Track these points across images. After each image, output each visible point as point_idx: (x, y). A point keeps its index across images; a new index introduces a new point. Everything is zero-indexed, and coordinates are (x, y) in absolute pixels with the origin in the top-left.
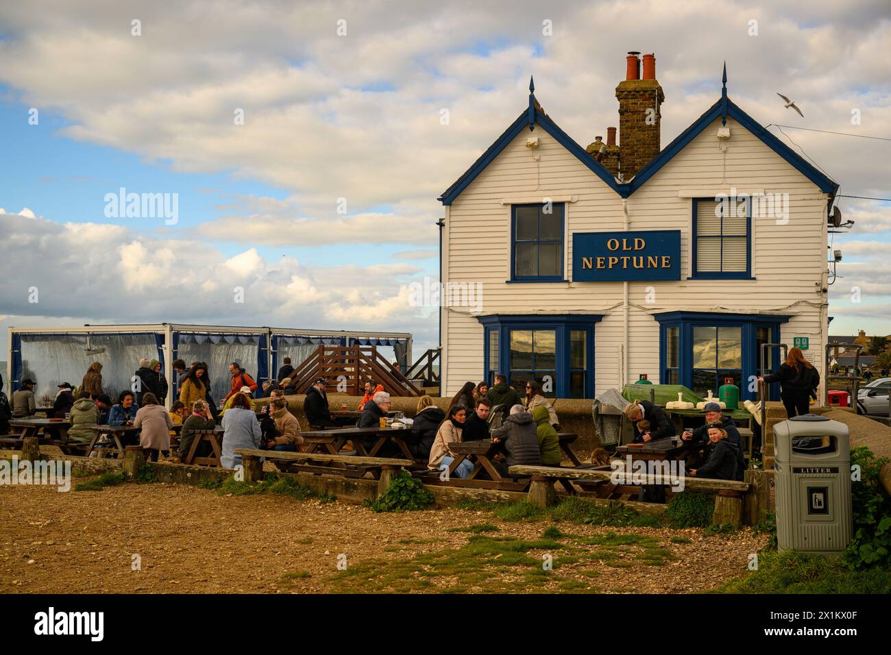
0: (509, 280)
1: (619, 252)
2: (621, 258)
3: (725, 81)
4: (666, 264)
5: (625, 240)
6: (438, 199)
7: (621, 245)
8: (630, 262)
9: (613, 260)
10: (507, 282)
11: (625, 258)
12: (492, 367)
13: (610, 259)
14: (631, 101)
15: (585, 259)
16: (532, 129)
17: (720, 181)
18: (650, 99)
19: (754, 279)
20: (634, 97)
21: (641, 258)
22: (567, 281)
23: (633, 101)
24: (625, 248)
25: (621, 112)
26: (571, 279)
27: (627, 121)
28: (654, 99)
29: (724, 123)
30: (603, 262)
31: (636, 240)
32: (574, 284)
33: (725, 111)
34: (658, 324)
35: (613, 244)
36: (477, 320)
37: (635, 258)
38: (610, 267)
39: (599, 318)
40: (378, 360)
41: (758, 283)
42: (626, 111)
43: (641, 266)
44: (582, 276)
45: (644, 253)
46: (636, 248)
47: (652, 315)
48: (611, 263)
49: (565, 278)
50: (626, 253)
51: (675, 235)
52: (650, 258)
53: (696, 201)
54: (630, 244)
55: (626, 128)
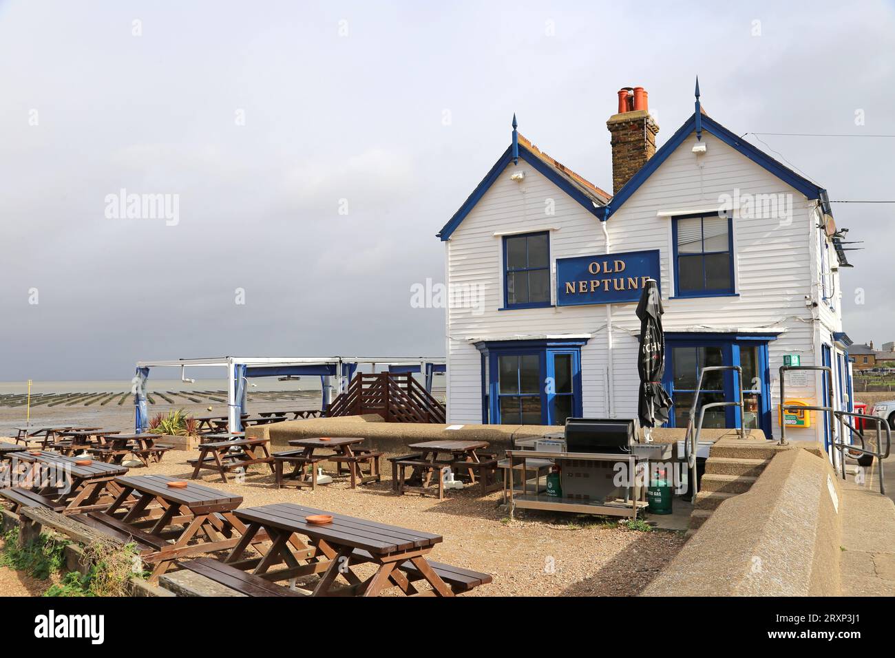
0: (502, 307)
1: (602, 275)
2: (602, 281)
3: (697, 95)
5: (605, 263)
6: (437, 236)
7: (602, 266)
8: (611, 285)
9: (595, 283)
10: (499, 310)
11: (606, 281)
12: (487, 391)
13: (592, 282)
14: (622, 132)
15: (568, 284)
16: (516, 163)
17: (698, 197)
18: (639, 129)
19: (738, 295)
20: (624, 129)
21: (622, 280)
22: (554, 306)
23: (624, 132)
24: (606, 271)
25: (613, 144)
26: (557, 304)
28: (643, 128)
29: (699, 138)
30: (585, 286)
31: (616, 262)
32: (560, 309)
33: (699, 125)
35: (594, 267)
36: (474, 347)
37: (616, 280)
38: (593, 290)
39: (585, 340)
41: (740, 300)
42: (618, 142)
43: (622, 288)
44: (566, 299)
45: (624, 274)
46: (616, 270)
47: (635, 336)
48: (592, 286)
49: (552, 303)
50: (607, 276)
51: (654, 255)
52: (630, 280)
53: (675, 219)
54: (611, 266)
55: (618, 159)
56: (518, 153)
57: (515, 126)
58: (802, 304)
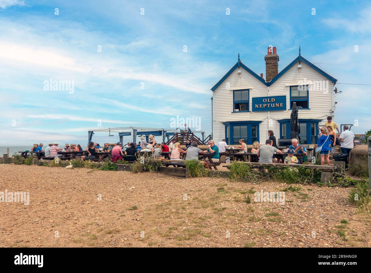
1: (267, 103)
3: (300, 51)
4: (282, 105)
5: (268, 99)
6: (211, 90)
7: (267, 100)
8: (270, 105)
9: (265, 105)
10: (232, 113)
11: (269, 104)
12: (228, 137)
13: (264, 104)
14: (269, 60)
15: (256, 105)
16: (239, 68)
18: (275, 60)
19: (310, 109)
20: (270, 59)
21: (274, 104)
22: (251, 112)
23: (270, 60)
24: (268, 101)
25: (266, 64)
26: (252, 111)
27: (268, 66)
28: (276, 59)
29: (300, 63)
30: (262, 106)
31: (272, 99)
32: (252, 113)
33: (300, 60)
34: (279, 123)
35: (265, 100)
36: (223, 124)
37: (272, 104)
38: (264, 107)
39: (261, 122)
40: (194, 136)
41: (311, 110)
42: (268, 63)
43: (274, 106)
44: (255, 110)
45: (275, 102)
46: (272, 101)
47: (277, 121)
48: (264, 106)
49: (250, 111)
50: (269, 103)
51: (284, 97)
52: (277, 104)
53: (291, 87)
54: (270, 100)
55: (268, 68)
56: (239, 65)
57: (239, 56)
58: (329, 112)
